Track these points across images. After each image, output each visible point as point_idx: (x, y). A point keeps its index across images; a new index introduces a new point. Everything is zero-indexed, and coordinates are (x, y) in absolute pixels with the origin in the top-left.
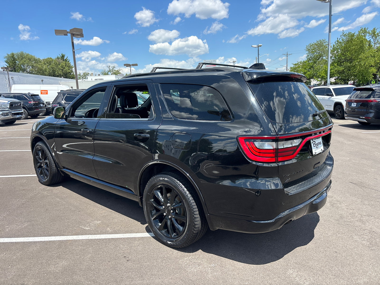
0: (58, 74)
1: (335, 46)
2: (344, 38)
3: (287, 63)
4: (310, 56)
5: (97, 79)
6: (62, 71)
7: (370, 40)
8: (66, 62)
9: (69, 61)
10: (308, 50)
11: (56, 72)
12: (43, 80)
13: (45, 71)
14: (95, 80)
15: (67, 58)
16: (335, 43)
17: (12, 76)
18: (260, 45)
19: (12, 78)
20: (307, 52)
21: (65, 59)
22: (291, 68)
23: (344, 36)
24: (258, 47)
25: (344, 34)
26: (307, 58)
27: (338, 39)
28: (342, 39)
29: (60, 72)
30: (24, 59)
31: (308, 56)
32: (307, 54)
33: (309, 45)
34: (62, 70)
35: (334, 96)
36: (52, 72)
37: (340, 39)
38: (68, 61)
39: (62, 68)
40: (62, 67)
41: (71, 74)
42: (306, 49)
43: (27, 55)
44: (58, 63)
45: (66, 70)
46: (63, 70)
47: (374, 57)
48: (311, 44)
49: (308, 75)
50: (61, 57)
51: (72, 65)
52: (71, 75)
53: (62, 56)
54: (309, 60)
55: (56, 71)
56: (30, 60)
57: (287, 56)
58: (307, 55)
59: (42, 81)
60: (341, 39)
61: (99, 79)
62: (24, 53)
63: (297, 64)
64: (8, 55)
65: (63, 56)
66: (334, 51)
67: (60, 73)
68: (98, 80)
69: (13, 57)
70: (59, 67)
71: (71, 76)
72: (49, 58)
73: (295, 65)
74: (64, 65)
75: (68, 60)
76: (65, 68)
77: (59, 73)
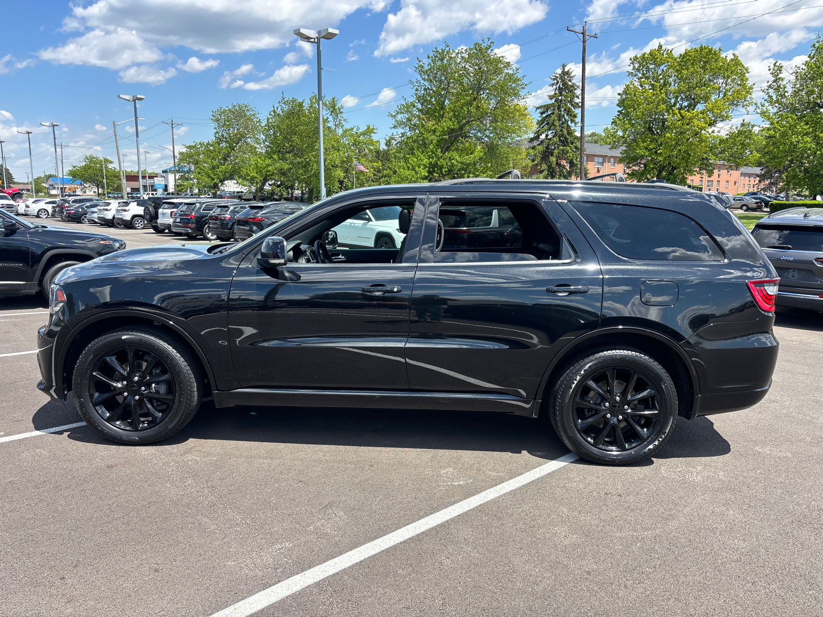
1: (270, 121)
2: (286, 108)
3: (173, 142)
4: (220, 134)
7: (328, 118)
10: (216, 121)
16: (270, 114)
18: (139, 96)
20: (215, 125)
22: (181, 154)
23: (284, 103)
24: (134, 101)
25: (285, 100)
26: (215, 136)
27: (274, 107)
28: (281, 109)
31: (217, 132)
32: (215, 128)
33: (218, 110)
35: (372, 221)
37: (277, 108)
42: (213, 118)
47: (339, 150)
48: (221, 110)
49: (221, 172)
54: (219, 141)
57: (172, 128)
58: (215, 131)
60: (279, 109)
63: (195, 147)
66: (268, 130)
73: (190, 147)
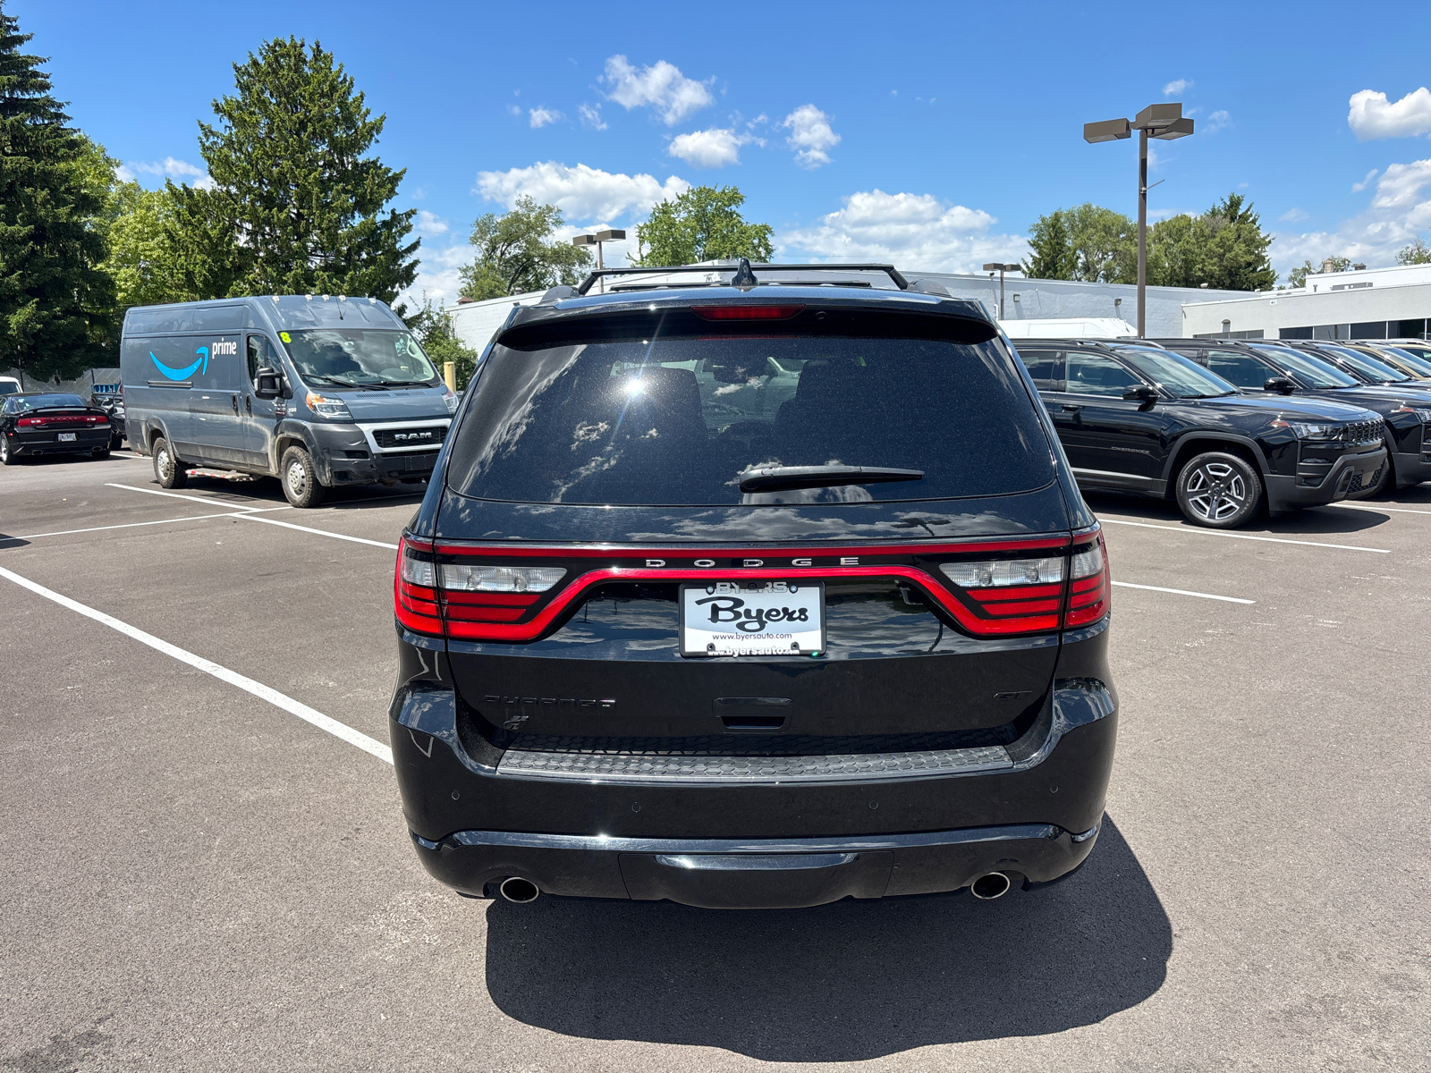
0: (1202, 275)
5: (1342, 287)
6: (1222, 260)
8: (1242, 226)
9: (1254, 222)
11: (1195, 265)
12: (1120, 300)
13: (1155, 267)
14: (1335, 288)
15: (1248, 210)
17: (1017, 293)
19: (1017, 298)
21: (1240, 213)
29: (1213, 267)
30: (1091, 230)
34: (1221, 257)
36: (1181, 268)
38: (1251, 219)
39: (1222, 251)
40: (1222, 244)
41: (1255, 269)
43: (1100, 216)
44: (1207, 232)
45: (1237, 255)
46: (1224, 255)
50: (1226, 209)
51: (1262, 236)
52: (1255, 275)
53: (1232, 202)
55: (1194, 262)
56: (1107, 230)
59: (1116, 305)
61: (1350, 285)
62: (1094, 207)
64: (1043, 220)
65: (1235, 204)
67: (1210, 267)
68: (1347, 287)
69: (1054, 226)
70: (1211, 244)
71: (1255, 278)
72: (1179, 216)
74: (1232, 236)
75: (1251, 215)
76: (1231, 249)
77: (1208, 268)
